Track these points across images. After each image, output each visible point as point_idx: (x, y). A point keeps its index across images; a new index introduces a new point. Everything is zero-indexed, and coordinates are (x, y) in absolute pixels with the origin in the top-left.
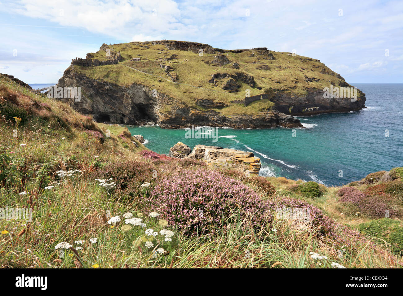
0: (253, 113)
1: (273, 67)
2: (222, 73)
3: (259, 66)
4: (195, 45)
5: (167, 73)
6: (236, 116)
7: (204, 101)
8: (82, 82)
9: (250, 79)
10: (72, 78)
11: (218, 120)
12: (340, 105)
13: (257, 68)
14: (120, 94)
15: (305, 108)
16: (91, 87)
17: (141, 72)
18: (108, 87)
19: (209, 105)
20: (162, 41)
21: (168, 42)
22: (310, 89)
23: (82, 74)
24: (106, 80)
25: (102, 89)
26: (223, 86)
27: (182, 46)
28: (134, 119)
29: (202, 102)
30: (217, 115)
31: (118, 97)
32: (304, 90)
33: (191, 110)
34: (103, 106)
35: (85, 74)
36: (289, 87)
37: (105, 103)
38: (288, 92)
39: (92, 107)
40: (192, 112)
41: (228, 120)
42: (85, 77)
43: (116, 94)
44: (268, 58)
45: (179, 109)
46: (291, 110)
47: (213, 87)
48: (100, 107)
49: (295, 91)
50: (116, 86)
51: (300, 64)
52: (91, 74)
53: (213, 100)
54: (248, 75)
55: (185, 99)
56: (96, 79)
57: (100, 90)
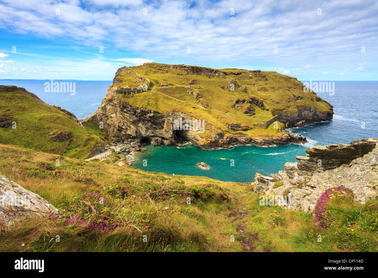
0: (273, 135)
1: (269, 88)
2: (241, 100)
3: (259, 88)
4: (208, 70)
5: (196, 100)
6: (261, 138)
7: (234, 126)
8: (125, 110)
9: (261, 103)
10: (115, 106)
11: (246, 141)
12: (319, 118)
13: (258, 90)
14: (161, 120)
15: (296, 123)
16: (134, 114)
17: (176, 99)
18: (152, 115)
19: (238, 128)
20: (178, 66)
21: (185, 67)
22: (300, 107)
23: (126, 103)
24: (150, 108)
25: (145, 116)
26: (244, 111)
27: (196, 70)
28: (174, 142)
29: (233, 127)
30: (244, 136)
31: (159, 122)
32: (295, 108)
33: (226, 133)
34: (146, 131)
35: (128, 103)
36: (286, 106)
37: (147, 128)
38: (286, 110)
39: (136, 132)
40: (227, 135)
41: (253, 140)
42: (128, 105)
43: (158, 120)
44: (262, 80)
45: (218, 134)
46: (287, 125)
47: (236, 112)
48: (142, 132)
49: (290, 109)
50: (158, 113)
51: (285, 84)
52: (134, 102)
53: (240, 124)
54: (259, 99)
55: (220, 125)
56: (140, 107)
57: (142, 118)
